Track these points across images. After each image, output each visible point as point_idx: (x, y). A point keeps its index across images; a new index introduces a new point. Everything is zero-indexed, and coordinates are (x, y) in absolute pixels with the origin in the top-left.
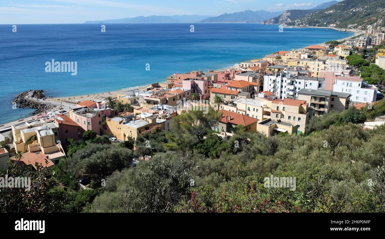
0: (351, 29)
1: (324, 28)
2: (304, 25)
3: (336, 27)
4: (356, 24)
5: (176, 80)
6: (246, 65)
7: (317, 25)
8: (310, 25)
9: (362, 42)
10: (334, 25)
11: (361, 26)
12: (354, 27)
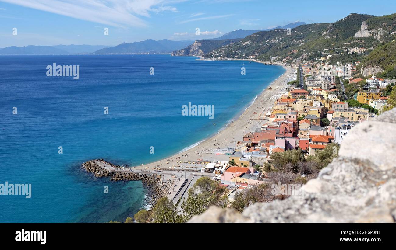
0: (276, 62)
1: (243, 60)
2: (222, 57)
3: (255, 59)
4: (280, 58)
5: (254, 138)
6: (281, 117)
7: (236, 57)
8: (229, 57)
9: (327, 83)
10: (253, 57)
11: (285, 59)
12: (279, 60)
